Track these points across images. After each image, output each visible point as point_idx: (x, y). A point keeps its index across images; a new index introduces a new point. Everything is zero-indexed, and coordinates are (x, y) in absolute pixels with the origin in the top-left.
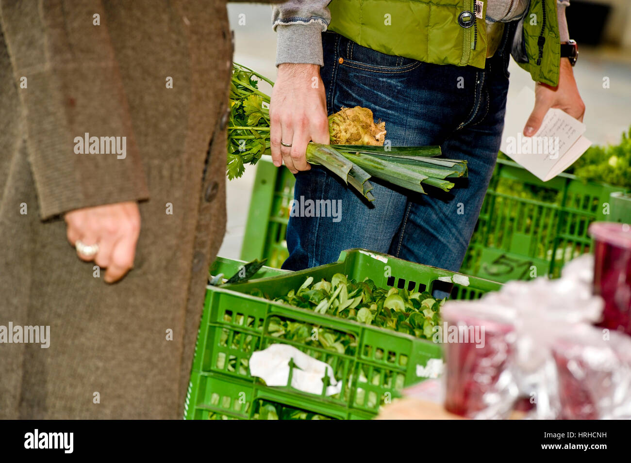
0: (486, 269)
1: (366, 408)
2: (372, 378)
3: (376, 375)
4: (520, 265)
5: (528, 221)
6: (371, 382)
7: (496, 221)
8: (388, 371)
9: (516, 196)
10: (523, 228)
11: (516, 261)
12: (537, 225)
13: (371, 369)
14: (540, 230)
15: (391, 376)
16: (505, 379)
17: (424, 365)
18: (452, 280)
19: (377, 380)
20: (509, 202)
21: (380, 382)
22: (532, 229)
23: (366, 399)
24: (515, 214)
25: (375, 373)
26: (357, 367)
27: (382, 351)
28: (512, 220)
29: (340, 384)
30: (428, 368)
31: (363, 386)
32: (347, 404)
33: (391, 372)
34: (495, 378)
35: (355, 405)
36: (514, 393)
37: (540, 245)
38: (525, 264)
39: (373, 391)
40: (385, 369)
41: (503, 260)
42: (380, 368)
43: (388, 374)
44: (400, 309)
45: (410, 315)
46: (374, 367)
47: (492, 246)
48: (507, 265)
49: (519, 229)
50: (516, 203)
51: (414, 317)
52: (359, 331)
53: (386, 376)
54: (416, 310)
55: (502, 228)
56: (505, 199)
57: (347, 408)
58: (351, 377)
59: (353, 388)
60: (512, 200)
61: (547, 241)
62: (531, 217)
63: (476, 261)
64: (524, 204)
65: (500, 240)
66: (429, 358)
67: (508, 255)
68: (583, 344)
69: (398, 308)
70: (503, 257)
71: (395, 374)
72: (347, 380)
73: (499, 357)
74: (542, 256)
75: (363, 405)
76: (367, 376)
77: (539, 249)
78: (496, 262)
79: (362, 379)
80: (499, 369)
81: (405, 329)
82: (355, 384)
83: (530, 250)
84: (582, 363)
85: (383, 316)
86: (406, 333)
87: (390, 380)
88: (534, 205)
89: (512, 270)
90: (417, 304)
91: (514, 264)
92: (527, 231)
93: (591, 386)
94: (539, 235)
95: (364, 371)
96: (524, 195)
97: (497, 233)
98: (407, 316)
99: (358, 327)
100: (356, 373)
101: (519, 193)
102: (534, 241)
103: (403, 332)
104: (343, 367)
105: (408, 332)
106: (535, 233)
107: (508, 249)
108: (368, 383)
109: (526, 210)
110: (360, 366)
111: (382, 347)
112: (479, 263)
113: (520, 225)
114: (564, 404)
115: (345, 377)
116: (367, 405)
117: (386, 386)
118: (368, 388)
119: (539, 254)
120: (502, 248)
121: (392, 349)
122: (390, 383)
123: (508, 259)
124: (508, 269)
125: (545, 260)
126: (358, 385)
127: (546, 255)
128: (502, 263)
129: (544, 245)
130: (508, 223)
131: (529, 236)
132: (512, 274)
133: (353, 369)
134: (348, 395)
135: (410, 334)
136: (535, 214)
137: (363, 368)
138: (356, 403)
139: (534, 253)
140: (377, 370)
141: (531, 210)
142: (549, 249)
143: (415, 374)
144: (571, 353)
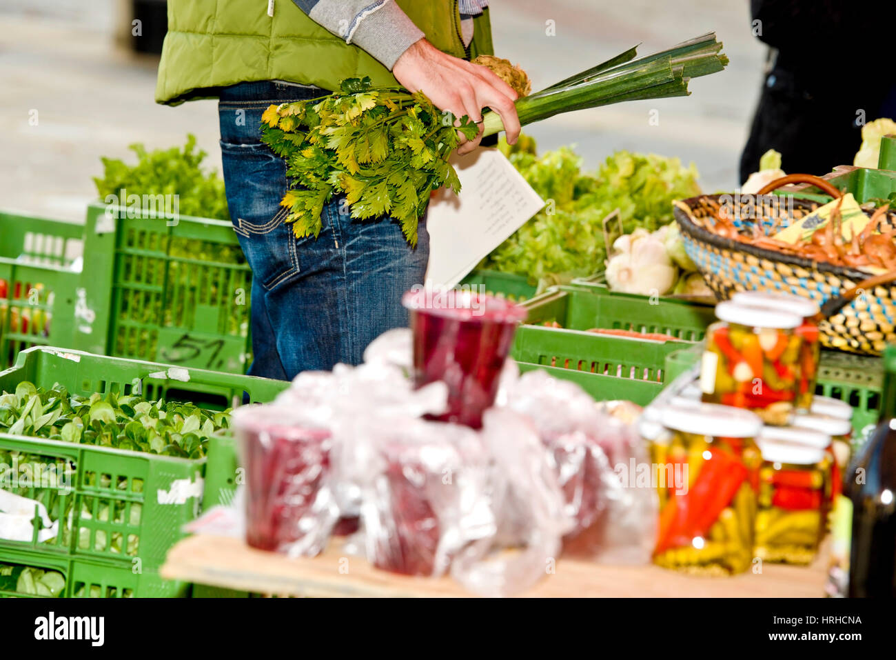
0: (164, 355)
1: (93, 552)
2: (98, 513)
3: (104, 508)
4: (208, 346)
5: (213, 289)
6: (98, 518)
7: (172, 294)
8: (119, 502)
9: (193, 259)
10: (208, 298)
11: (203, 341)
12: (225, 294)
13: (96, 502)
14: (229, 299)
15: (122, 508)
16: (323, 498)
17: (168, 489)
18: (167, 377)
19: (105, 515)
20: (185, 267)
21: (109, 516)
22: (219, 298)
23: (93, 540)
24: (196, 282)
25: (102, 505)
26: (78, 501)
27: (109, 477)
28: (193, 289)
29: (56, 525)
30: (172, 492)
31: (87, 524)
32: (68, 549)
33: (123, 502)
34: (309, 499)
35: (78, 550)
36: (335, 513)
37: (231, 318)
38: (215, 343)
39: (102, 530)
40: (115, 500)
41: (186, 342)
42: (108, 499)
43: (120, 506)
44: (111, 420)
45: (126, 426)
46: (100, 498)
47: (169, 324)
48: (192, 347)
49: (202, 300)
50: (194, 267)
51: (132, 428)
52: (78, 455)
53: (116, 508)
54: (130, 418)
55: (181, 301)
56: (181, 263)
57: (68, 555)
58: (71, 514)
59: (75, 529)
60: (191, 264)
61: (238, 312)
62: (216, 284)
63: (151, 346)
64: (206, 268)
65: (179, 316)
66: (173, 480)
67: (192, 335)
68: (417, 444)
69: (107, 418)
70: (186, 337)
71: (128, 504)
72: (66, 520)
73: (313, 472)
74: (234, 332)
75: (89, 549)
76: (91, 512)
77: (231, 323)
78: (178, 345)
79: (85, 515)
80: (315, 485)
81: (128, 445)
82: (76, 523)
83: (219, 325)
84: (419, 468)
85: (93, 432)
86: (130, 449)
87: (122, 513)
88: (218, 268)
89: (198, 352)
90: (128, 410)
91: (199, 346)
92: (213, 301)
93: (431, 494)
94: (229, 306)
95: (87, 505)
96: (203, 256)
97: (175, 306)
98: (122, 427)
99: (76, 449)
100: (78, 509)
101: (197, 254)
102: (223, 313)
103: (126, 448)
104: (59, 503)
105: (132, 447)
106: (224, 303)
107: (191, 328)
108: (93, 519)
109: (210, 276)
110: (82, 498)
111: (108, 471)
112: (154, 349)
113: (203, 294)
114: (398, 519)
115: (62, 517)
116: (94, 548)
117: (117, 521)
118: (94, 527)
119: (231, 329)
120: (182, 326)
121: (123, 474)
122: (122, 517)
123: (192, 340)
124: (193, 351)
125: (238, 337)
126: (80, 523)
127: (239, 330)
128: (185, 346)
129: (236, 318)
130: (188, 294)
131: (216, 308)
132: (198, 359)
133: (73, 503)
134: (68, 538)
135: (134, 450)
136: (221, 279)
137: (85, 501)
138: (80, 548)
139: (224, 328)
140: (105, 502)
141: (216, 275)
142: (242, 321)
143: (157, 501)
144: (406, 456)
